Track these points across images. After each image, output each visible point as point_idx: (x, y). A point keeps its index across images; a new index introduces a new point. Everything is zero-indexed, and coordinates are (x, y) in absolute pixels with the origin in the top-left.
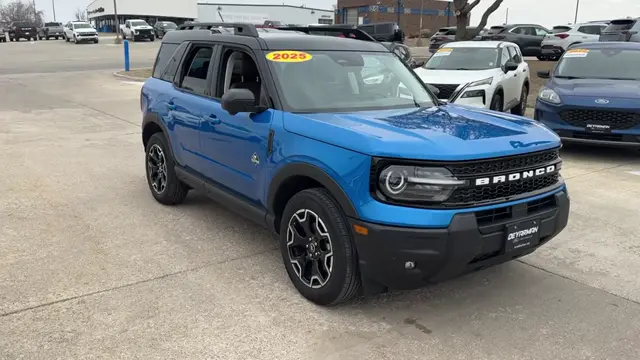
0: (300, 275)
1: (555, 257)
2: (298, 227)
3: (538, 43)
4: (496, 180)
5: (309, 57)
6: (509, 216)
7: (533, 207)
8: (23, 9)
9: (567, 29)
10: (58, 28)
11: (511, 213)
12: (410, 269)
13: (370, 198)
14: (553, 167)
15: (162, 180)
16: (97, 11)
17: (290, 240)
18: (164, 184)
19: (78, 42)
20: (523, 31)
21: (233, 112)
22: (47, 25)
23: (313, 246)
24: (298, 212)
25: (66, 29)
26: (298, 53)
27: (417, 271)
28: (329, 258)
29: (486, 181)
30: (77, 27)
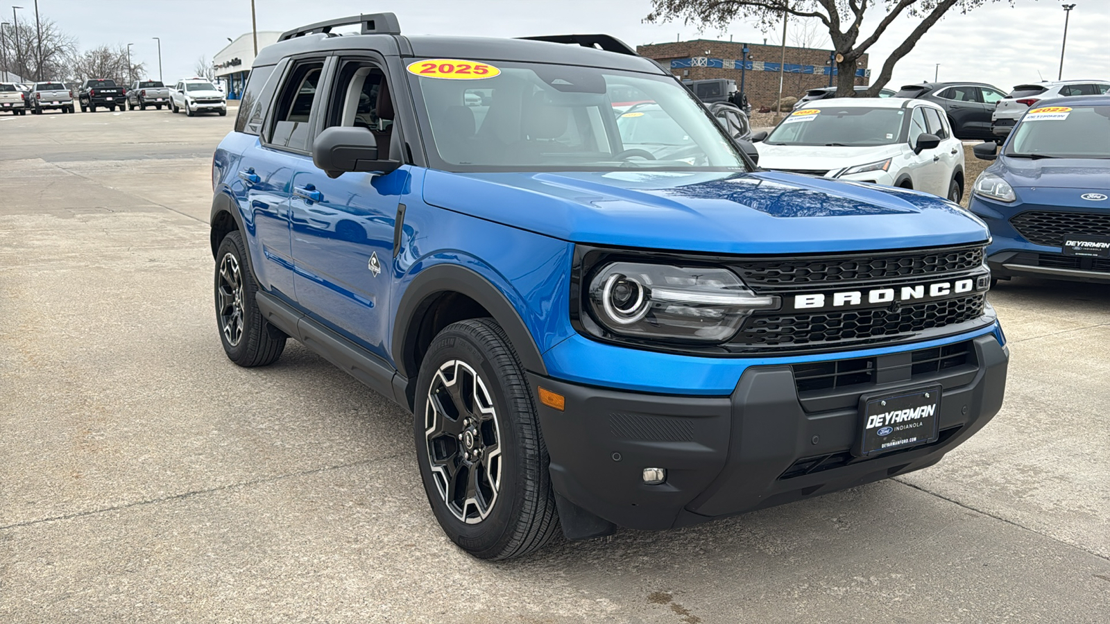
0: (445, 496)
1: (985, 481)
2: (445, 397)
3: (986, 115)
4: (839, 299)
5: (493, 71)
6: (870, 379)
7: (925, 363)
8: (110, 62)
9: (1040, 89)
10: (162, 91)
11: (874, 372)
12: (654, 484)
13: (571, 330)
14: (969, 283)
15: (239, 318)
16: (229, 64)
17: (430, 425)
18: (240, 327)
19: (192, 114)
20: (960, 94)
21: (334, 173)
22: (143, 85)
23: (469, 436)
24: (443, 367)
25: (173, 92)
26: (473, 64)
27: (670, 488)
28: (495, 459)
29: (818, 301)
30: (192, 88)
